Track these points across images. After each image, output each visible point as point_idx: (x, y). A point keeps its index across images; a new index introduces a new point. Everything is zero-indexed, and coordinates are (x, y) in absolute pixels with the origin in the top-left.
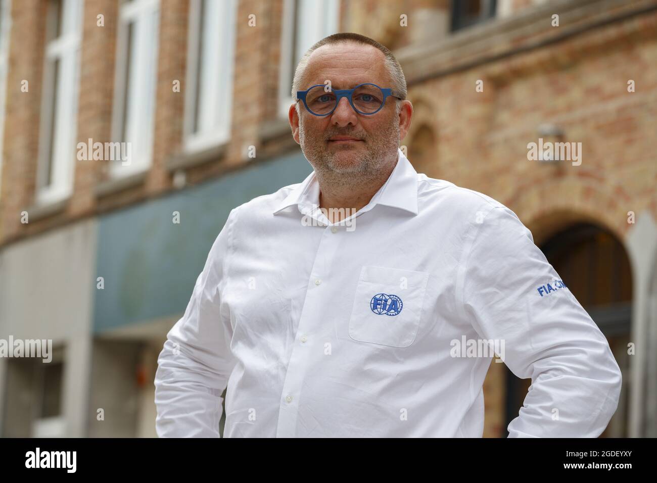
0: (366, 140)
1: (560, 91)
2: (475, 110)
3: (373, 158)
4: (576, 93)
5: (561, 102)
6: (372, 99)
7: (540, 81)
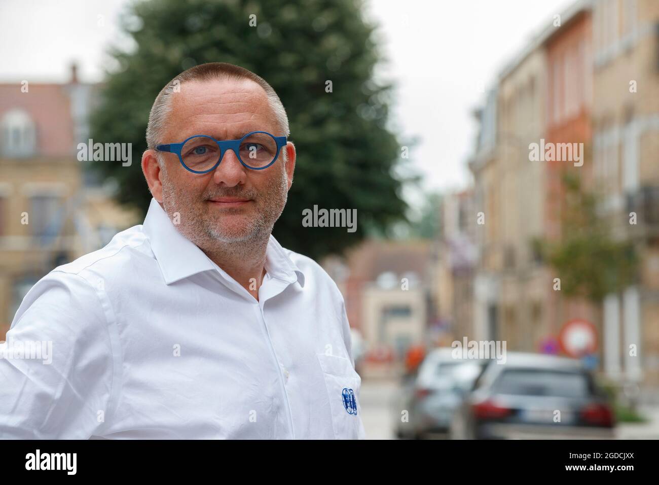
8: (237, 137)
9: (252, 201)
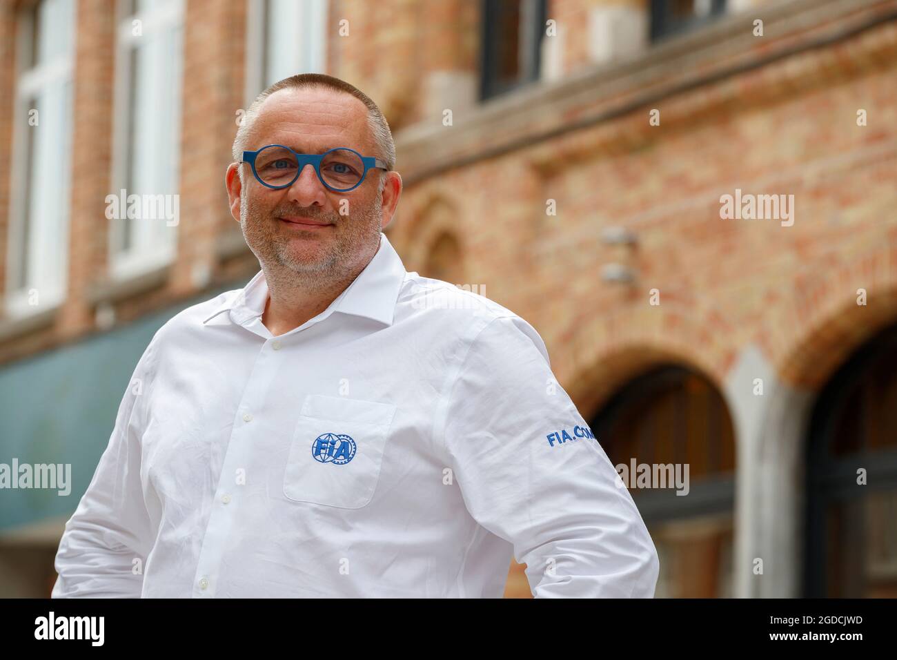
0: (338, 225)
1: (631, 181)
2: (515, 211)
3: (343, 251)
4: (653, 184)
5: (633, 196)
6: (348, 169)
7: (603, 168)
8: (320, 152)
9: (332, 225)
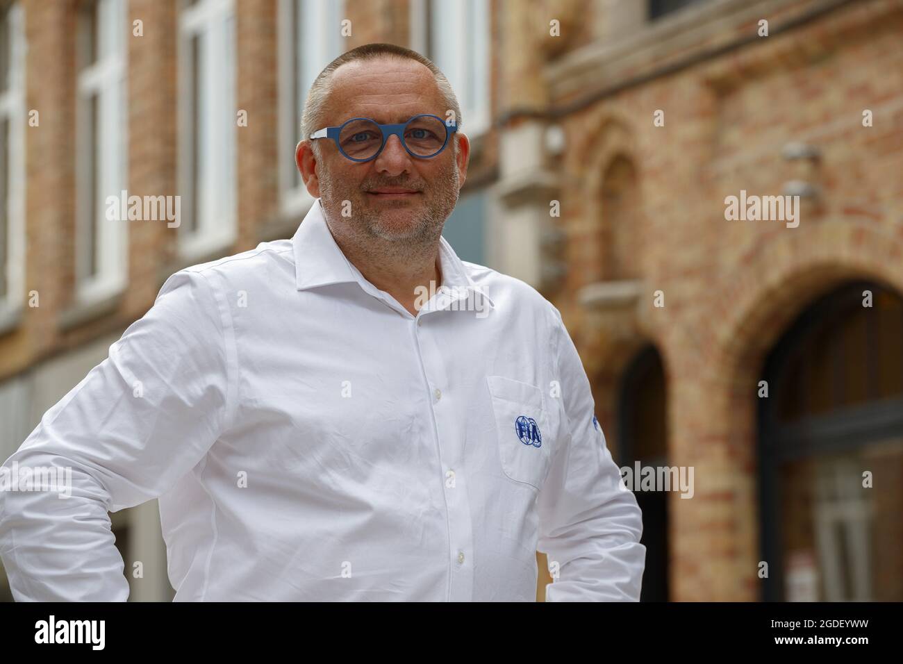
0: (425, 192)
6: (426, 134)
8: (402, 121)
9: (420, 192)
